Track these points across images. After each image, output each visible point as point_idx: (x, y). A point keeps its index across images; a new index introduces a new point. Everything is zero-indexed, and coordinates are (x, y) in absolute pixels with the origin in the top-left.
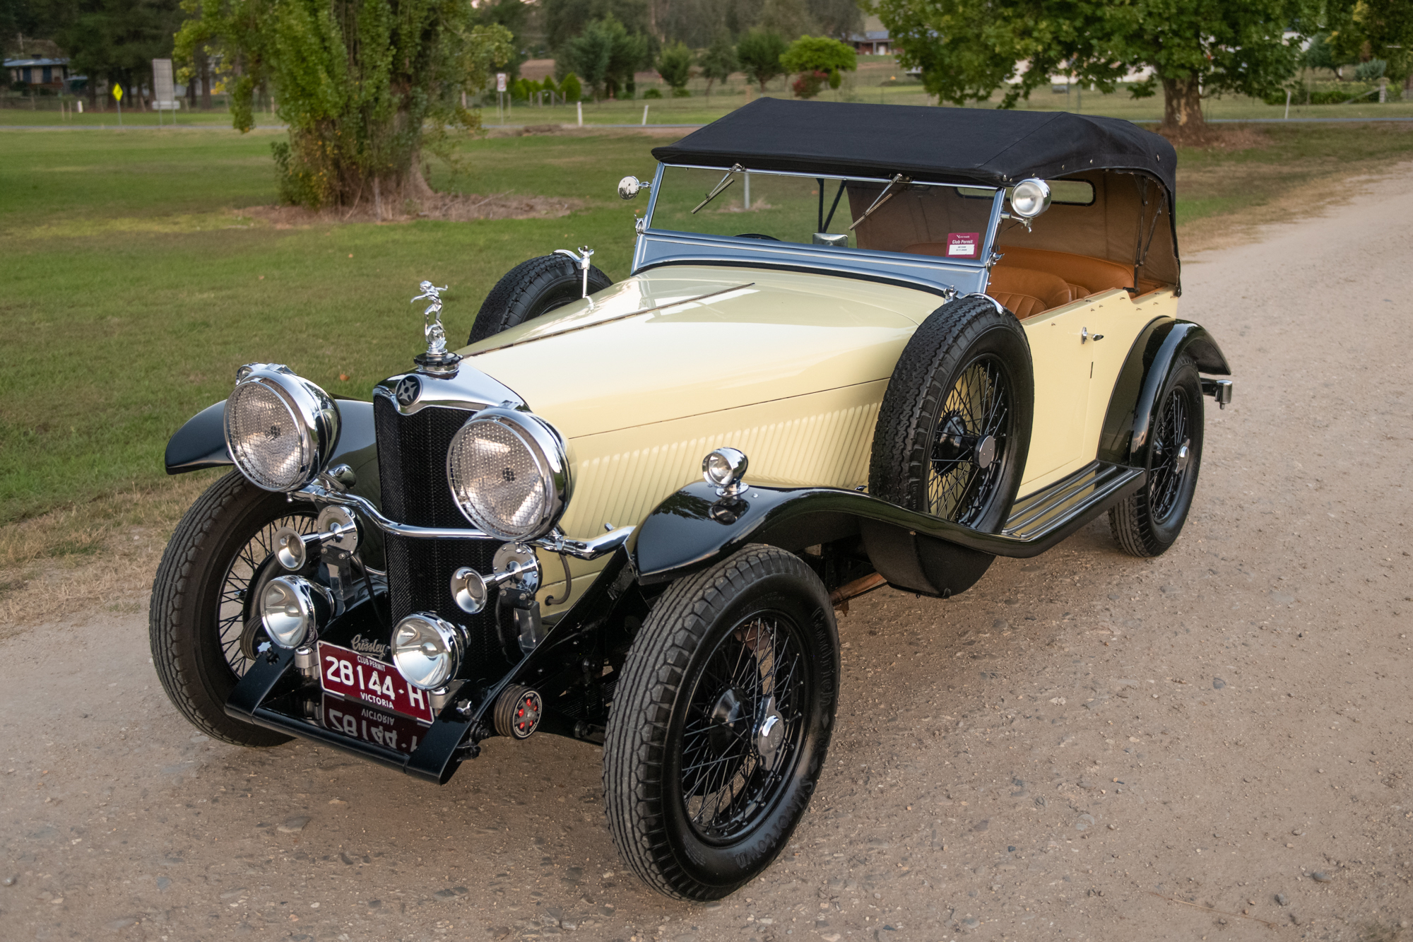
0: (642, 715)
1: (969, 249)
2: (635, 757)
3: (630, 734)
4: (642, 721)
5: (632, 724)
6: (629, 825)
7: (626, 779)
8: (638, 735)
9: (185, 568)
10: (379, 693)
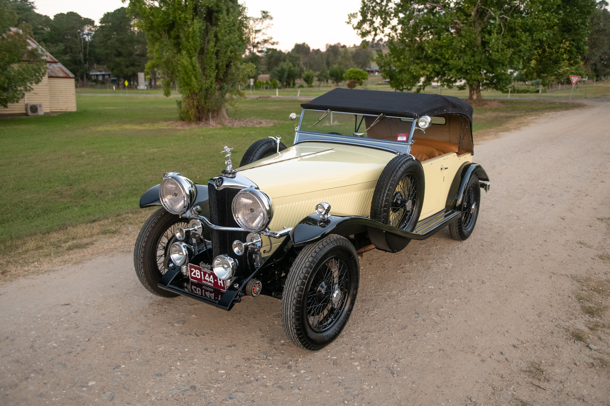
0: (294, 289)
1: (404, 139)
2: (292, 303)
3: (291, 296)
4: (294, 291)
5: (291, 292)
6: (290, 325)
7: (289, 310)
8: (293, 296)
9: (146, 239)
10: (208, 281)
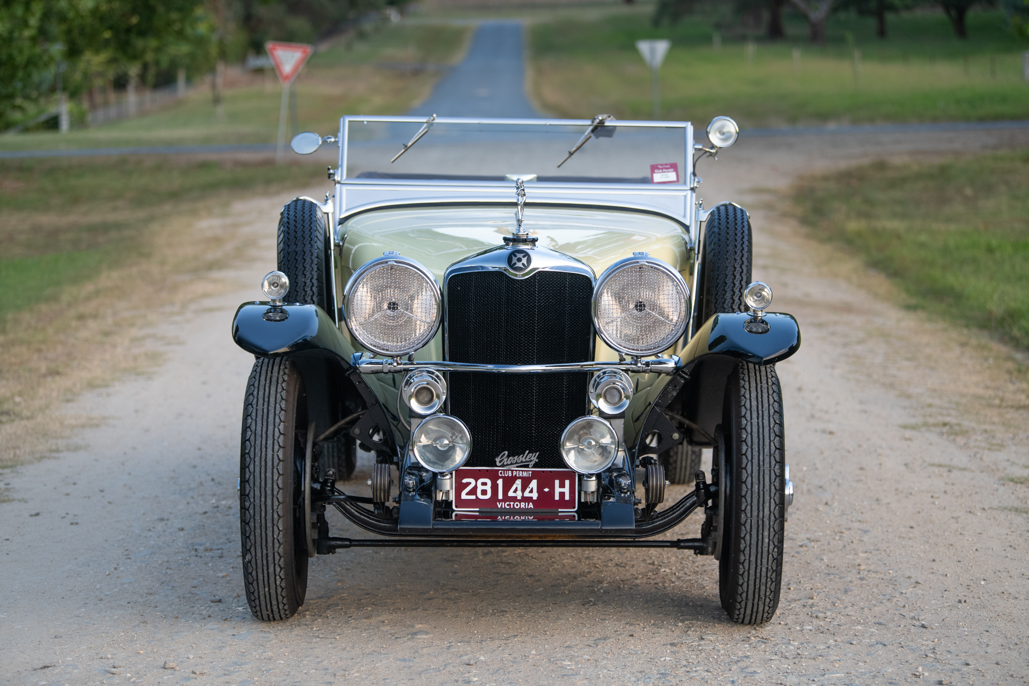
10: (519, 498)
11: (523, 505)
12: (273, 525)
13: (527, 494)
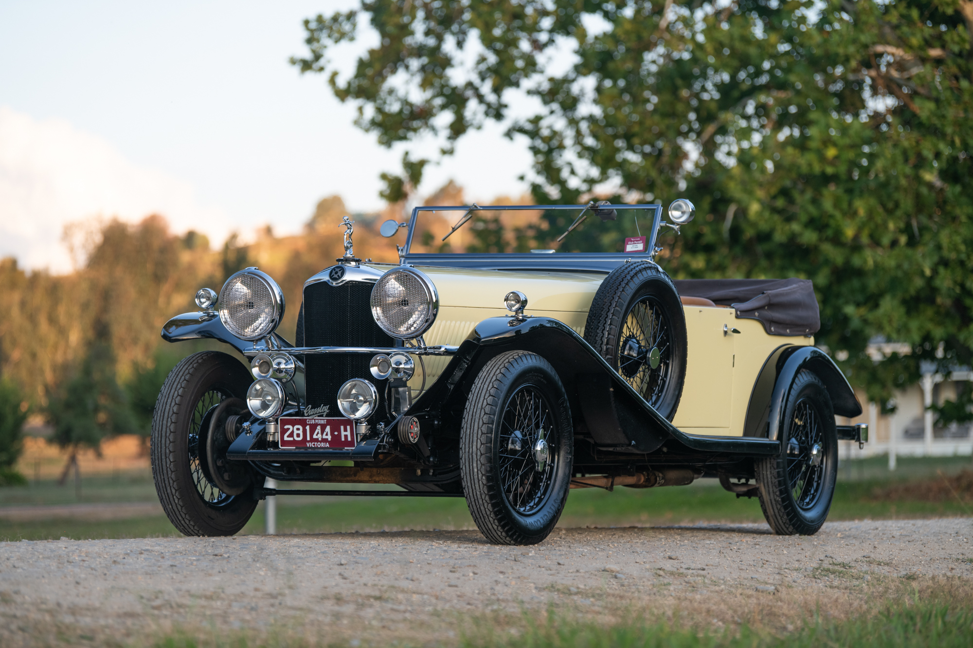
1: (640, 247)
10: (320, 439)
11: (323, 445)
12: (166, 458)
13: (324, 437)
